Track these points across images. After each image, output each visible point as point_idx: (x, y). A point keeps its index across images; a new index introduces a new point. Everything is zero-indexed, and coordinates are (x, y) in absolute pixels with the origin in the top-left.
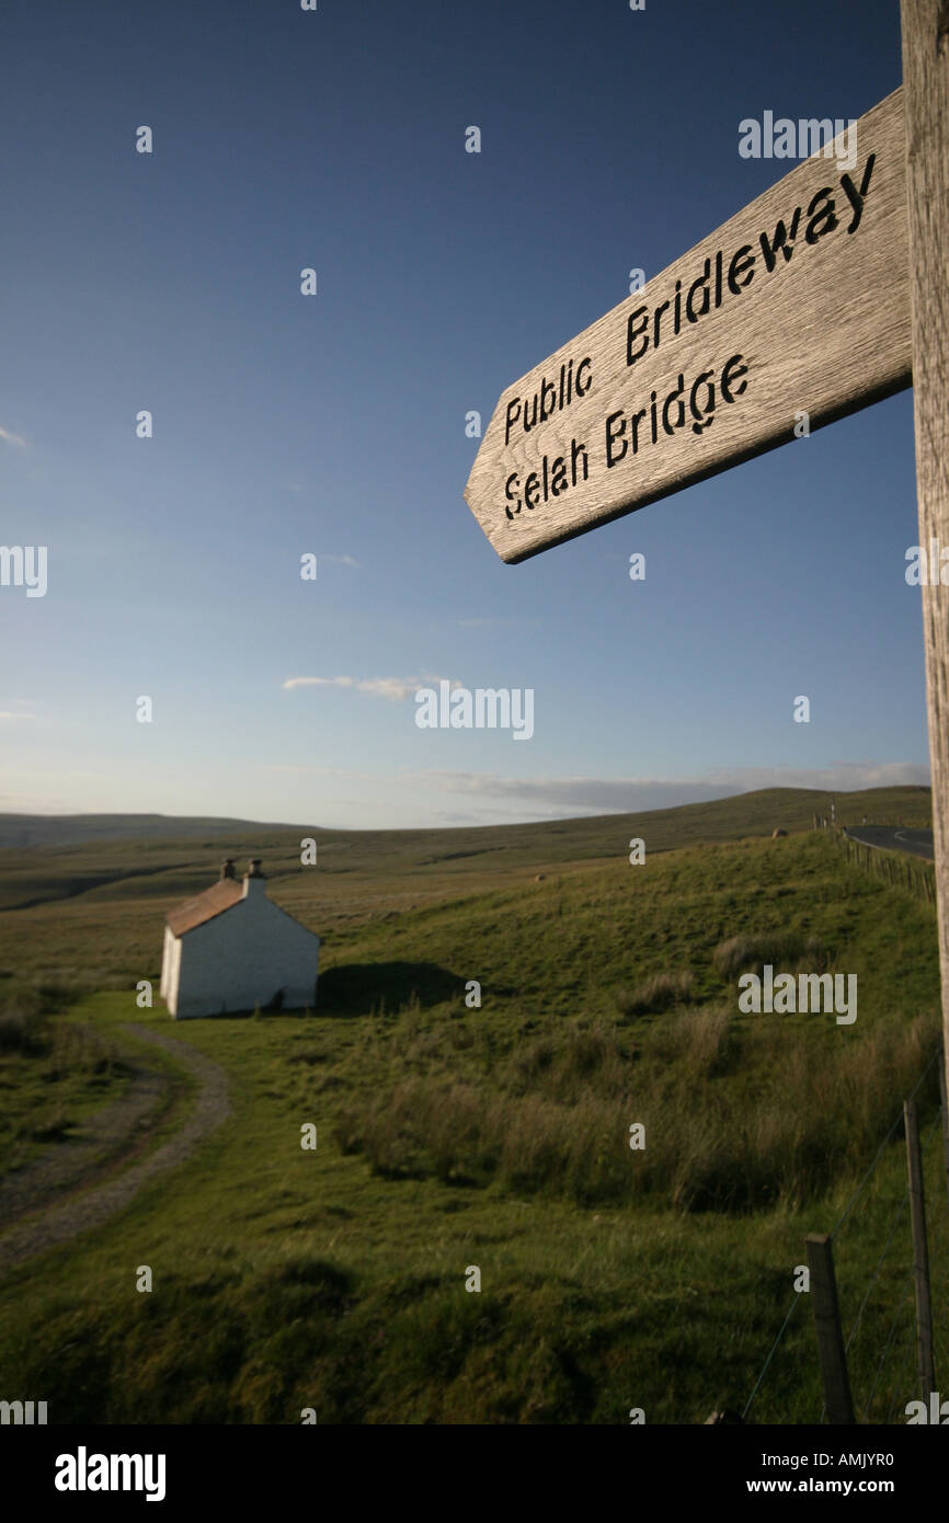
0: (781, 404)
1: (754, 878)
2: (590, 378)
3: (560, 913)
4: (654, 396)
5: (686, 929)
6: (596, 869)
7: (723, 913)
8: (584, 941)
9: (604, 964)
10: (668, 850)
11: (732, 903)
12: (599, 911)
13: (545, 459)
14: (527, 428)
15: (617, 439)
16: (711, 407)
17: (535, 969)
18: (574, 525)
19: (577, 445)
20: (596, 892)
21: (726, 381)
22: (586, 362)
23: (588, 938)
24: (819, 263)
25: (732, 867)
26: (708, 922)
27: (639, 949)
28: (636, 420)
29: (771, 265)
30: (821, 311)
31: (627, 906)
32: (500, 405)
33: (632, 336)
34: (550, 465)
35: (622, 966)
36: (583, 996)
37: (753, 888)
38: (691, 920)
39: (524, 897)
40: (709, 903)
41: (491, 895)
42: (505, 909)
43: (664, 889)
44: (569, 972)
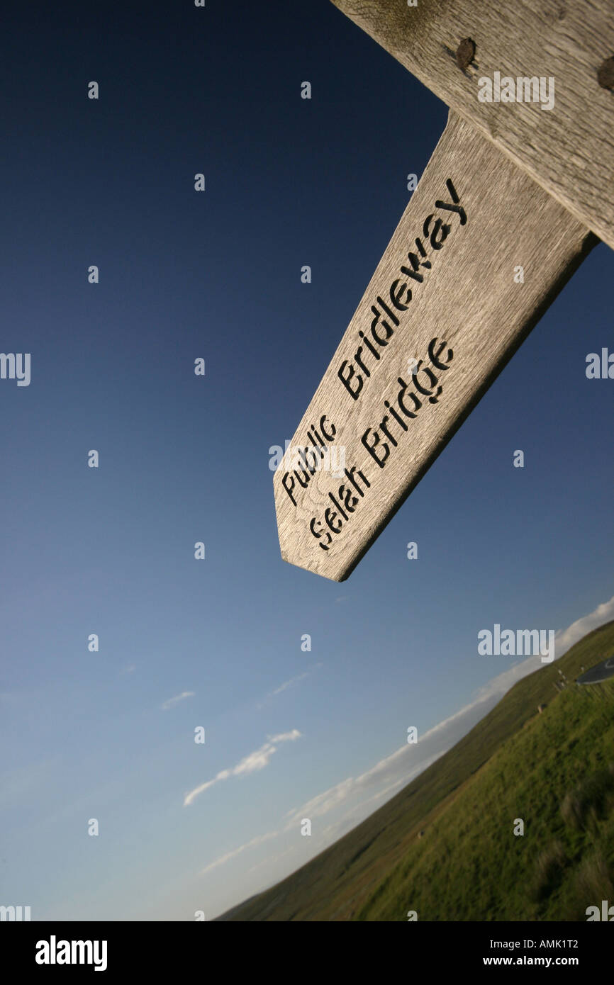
0: (487, 343)
1: (548, 746)
2: (333, 426)
3: (449, 852)
4: (387, 404)
5: (532, 809)
6: (452, 803)
7: (548, 783)
8: (476, 862)
9: (500, 872)
10: (485, 762)
11: (548, 772)
12: (472, 833)
13: (330, 495)
14: (304, 485)
15: (376, 448)
16: (434, 381)
17: (459, 907)
18: (379, 521)
19: (349, 471)
20: (462, 821)
21: (434, 359)
22: (323, 419)
23: (478, 859)
24: (455, 253)
25: (531, 748)
26: (543, 795)
27: (514, 845)
28: (383, 426)
29: (420, 279)
30: (476, 277)
31: (487, 817)
32: (276, 486)
33: (346, 383)
34: (337, 496)
35: (512, 865)
36: (502, 907)
37: (552, 754)
38: (532, 801)
39: (419, 855)
40: (534, 782)
41: (398, 868)
42: (412, 874)
43: (501, 790)
44: (482, 893)
